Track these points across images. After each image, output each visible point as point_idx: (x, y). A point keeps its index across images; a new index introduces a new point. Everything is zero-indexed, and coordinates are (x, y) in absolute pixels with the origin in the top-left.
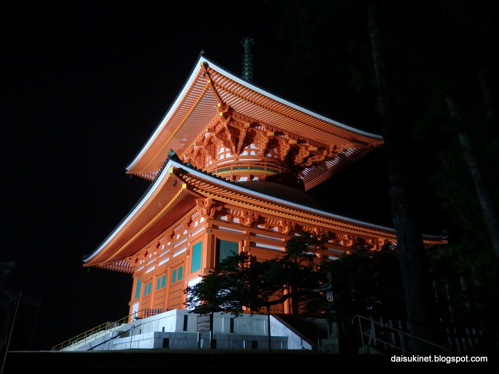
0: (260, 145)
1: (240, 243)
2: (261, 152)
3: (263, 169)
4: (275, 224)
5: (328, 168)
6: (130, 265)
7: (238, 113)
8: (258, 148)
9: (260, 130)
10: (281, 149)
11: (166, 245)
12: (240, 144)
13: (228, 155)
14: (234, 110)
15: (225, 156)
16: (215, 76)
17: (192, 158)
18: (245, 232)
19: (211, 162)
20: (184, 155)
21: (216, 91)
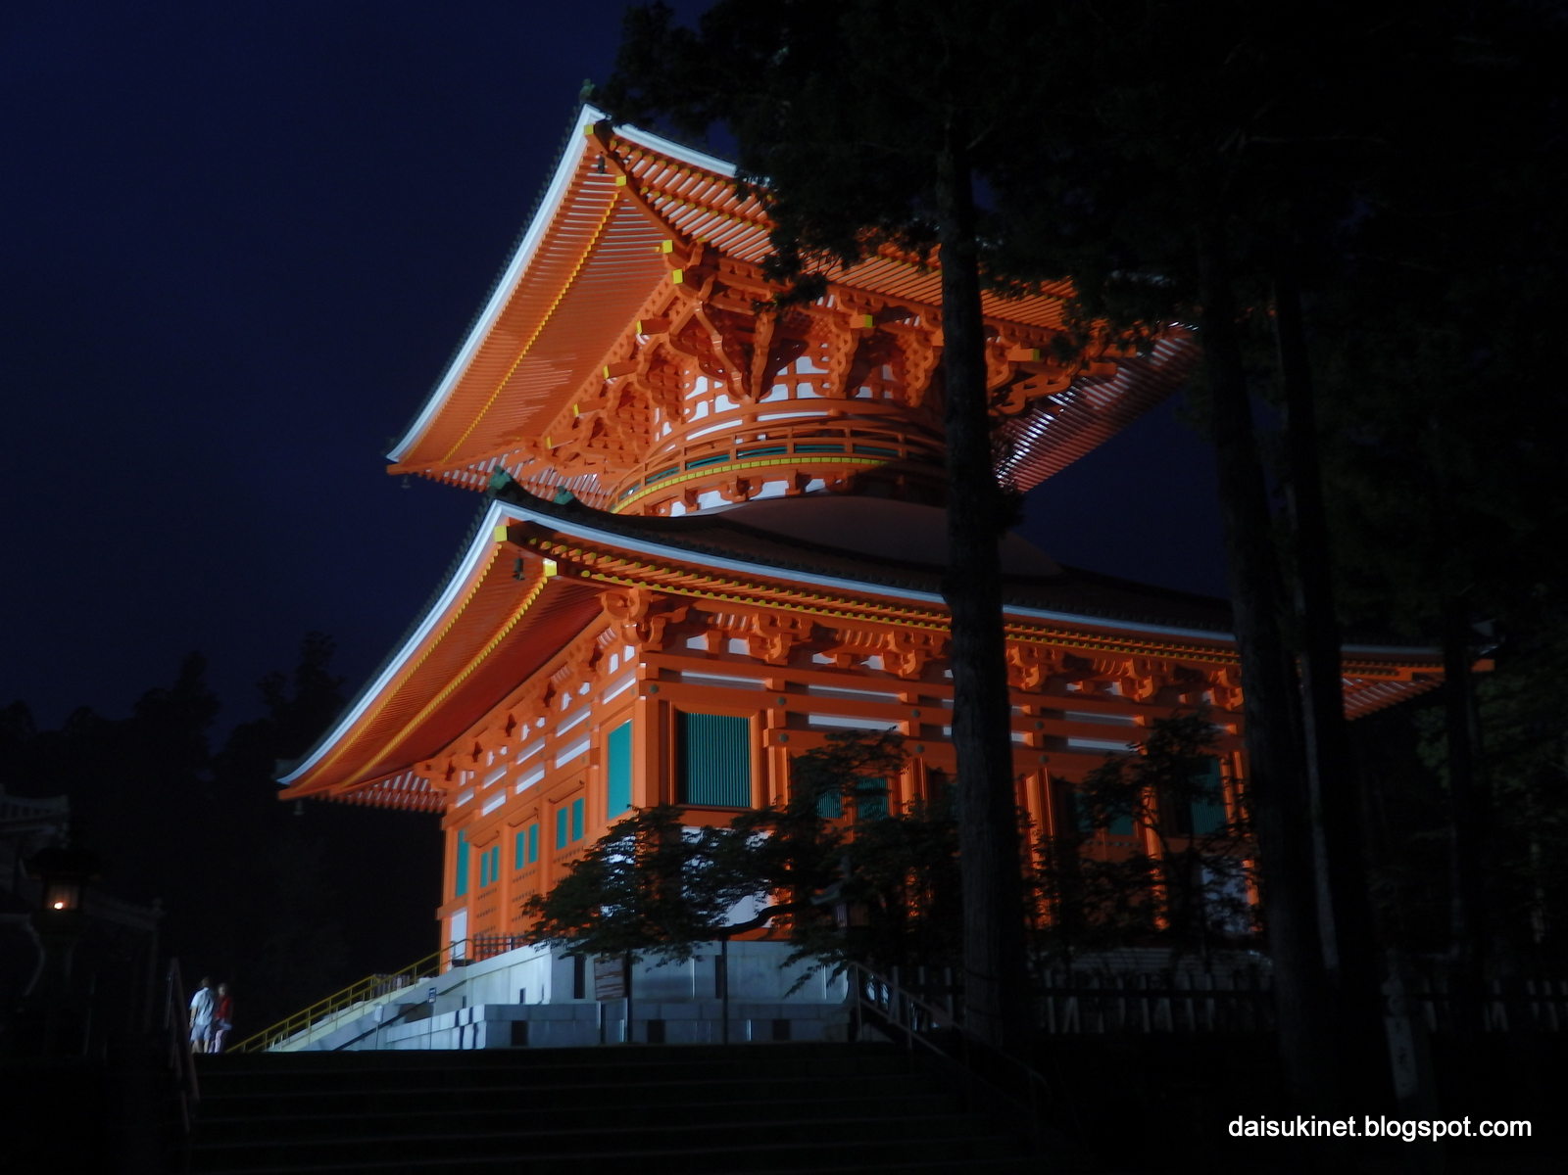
0: (831, 357)
1: (753, 720)
2: (833, 386)
3: (838, 450)
4: (874, 644)
5: (1096, 408)
6: (428, 787)
7: (741, 260)
8: (825, 371)
9: (824, 310)
10: (909, 365)
11: (532, 727)
12: (759, 363)
13: (723, 403)
14: (726, 252)
15: (711, 407)
16: (638, 163)
17: (603, 414)
18: (768, 683)
19: (667, 429)
20: (576, 408)
21: (652, 205)
